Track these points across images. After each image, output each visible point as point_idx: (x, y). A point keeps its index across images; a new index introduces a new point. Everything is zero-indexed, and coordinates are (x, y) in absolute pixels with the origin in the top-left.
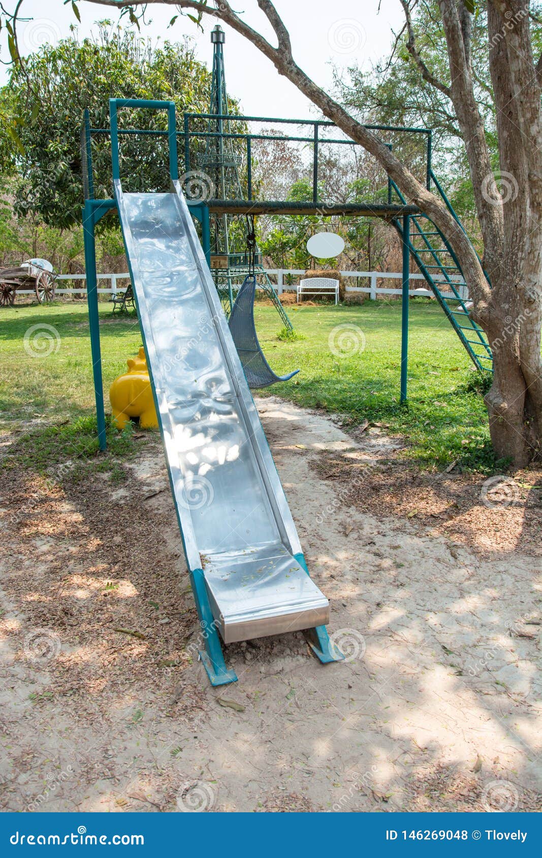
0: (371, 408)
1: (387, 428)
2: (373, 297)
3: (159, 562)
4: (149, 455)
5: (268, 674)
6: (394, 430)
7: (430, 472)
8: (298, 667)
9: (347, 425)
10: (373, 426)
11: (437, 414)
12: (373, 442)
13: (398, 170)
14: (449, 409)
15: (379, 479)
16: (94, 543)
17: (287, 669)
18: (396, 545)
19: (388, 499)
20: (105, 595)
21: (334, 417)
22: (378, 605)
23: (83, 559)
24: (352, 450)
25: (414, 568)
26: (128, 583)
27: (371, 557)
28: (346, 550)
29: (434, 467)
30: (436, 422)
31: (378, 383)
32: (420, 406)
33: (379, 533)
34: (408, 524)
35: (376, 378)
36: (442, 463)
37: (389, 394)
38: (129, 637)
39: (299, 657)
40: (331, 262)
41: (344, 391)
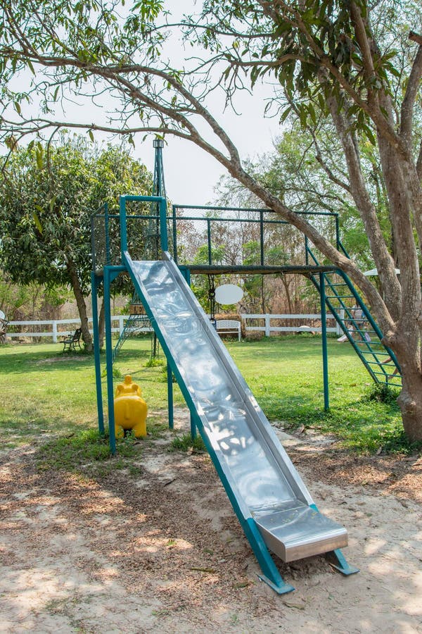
0: (303, 415)
1: (320, 429)
2: (268, 334)
3: (198, 525)
4: (151, 456)
5: (311, 586)
6: (325, 430)
7: (365, 455)
8: (328, 580)
9: (288, 429)
10: (308, 428)
11: (353, 416)
12: (313, 439)
13: (322, 242)
14: (360, 413)
15: (330, 462)
16: (142, 517)
17: (322, 582)
18: (362, 502)
19: (343, 474)
20: (170, 549)
21: (276, 423)
22: (365, 539)
23: (139, 527)
24: (300, 445)
25: (380, 516)
26: (182, 540)
27: (347, 512)
28: (328, 508)
29: (367, 452)
30: (353, 423)
31: (300, 398)
32: (339, 412)
33: (346, 496)
34: (364, 489)
35: (296, 395)
36: (371, 448)
37: (313, 405)
38: (202, 573)
39: (327, 574)
40: (232, 307)
41: (276, 405)
